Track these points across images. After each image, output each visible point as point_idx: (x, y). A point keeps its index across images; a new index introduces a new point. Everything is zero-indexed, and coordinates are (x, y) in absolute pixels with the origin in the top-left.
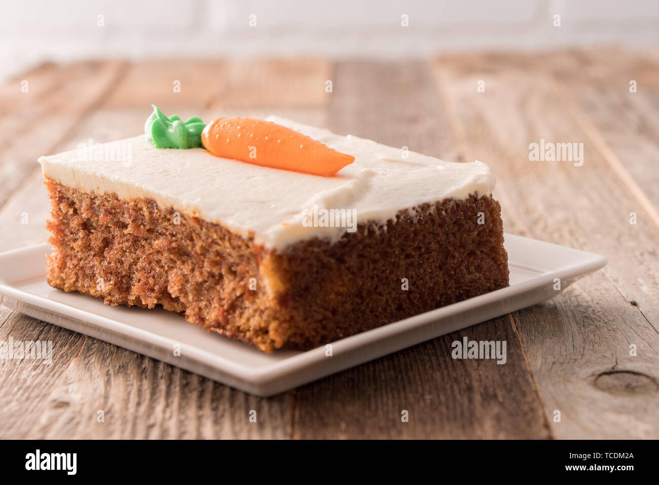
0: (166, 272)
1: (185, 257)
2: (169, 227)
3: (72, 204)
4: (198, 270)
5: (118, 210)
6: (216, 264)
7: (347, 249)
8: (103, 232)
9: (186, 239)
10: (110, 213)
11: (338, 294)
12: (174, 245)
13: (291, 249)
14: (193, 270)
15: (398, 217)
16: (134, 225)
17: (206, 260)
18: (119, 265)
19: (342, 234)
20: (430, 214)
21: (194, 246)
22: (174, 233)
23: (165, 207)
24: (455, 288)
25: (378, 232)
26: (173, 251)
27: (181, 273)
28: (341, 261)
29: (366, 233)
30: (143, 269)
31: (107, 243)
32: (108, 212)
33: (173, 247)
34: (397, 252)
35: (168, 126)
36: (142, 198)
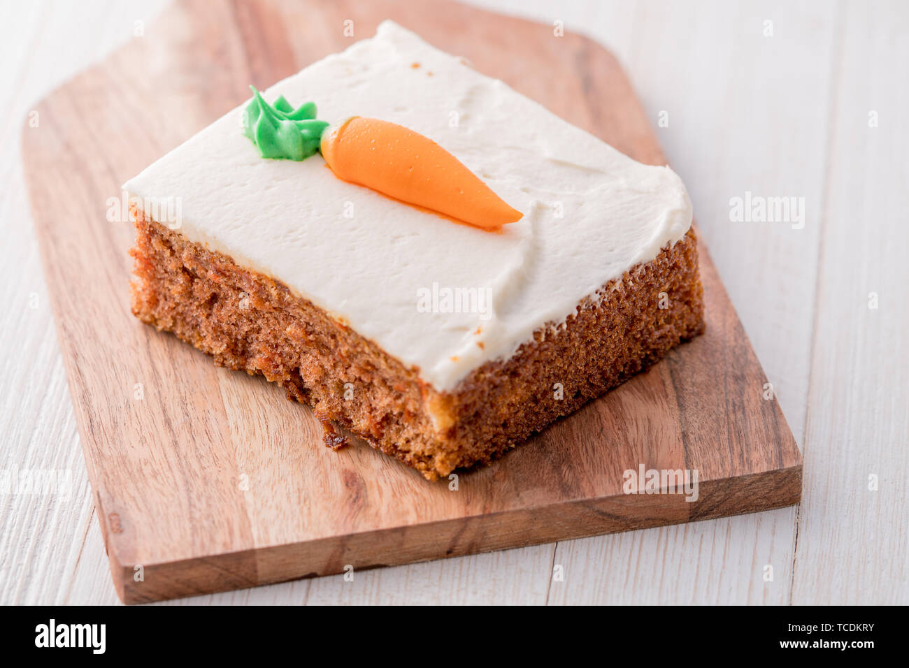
0: (297, 354)
1: (326, 350)
2: (304, 315)
3: (168, 244)
4: (342, 369)
5: (234, 275)
6: (366, 372)
7: (522, 361)
8: (211, 287)
9: (326, 335)
10: (223, 274)
11: (511, 405)
12: (310, 337)
13: (462, 384)
14: (335, 366)
15: (579, 308)
16: (256, 297)
17: (353, 364)
18: (233, 328)
19: (517, 347)
20: (615, 291)
21: (337, 346)
22: (311, 324)
24: (642, 351)
25: (556, 332)
27: (319, 363)
28: (514, 374)
29: (543, 339)
30: (267, 342)
32: (221, 272)
33: (309, 340)
34: (577, 344)
35: (276, 126)
36: (269, 276)
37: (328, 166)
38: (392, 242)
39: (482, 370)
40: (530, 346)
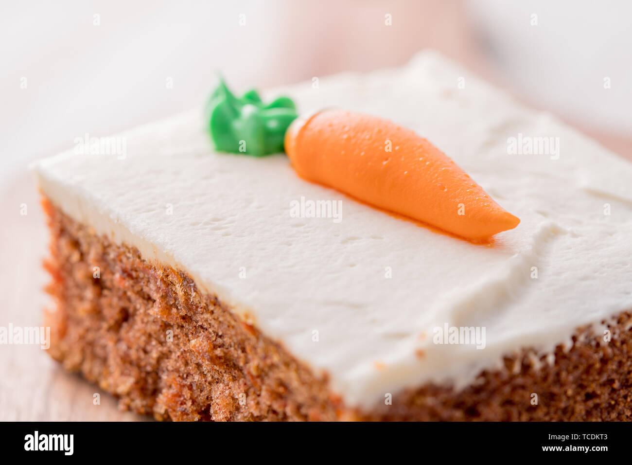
0: (209, 383)
1: (236, 371)
2: (213, 322)
3: (76, 244)
4: (254, 397)
5: (141, 275)
6: (277, 396)
7: (483, 395)
8: (120, 298)
9: (236, 346)
10: (130, 276)
12: (218, 352)
15: (574, 339)
16: (164, 304)
17: (264, 388)
18: (142, 355)
19: (476, 371)
21: (247, 362)
22: (220, 334)
23: (206, 293)
25: (537, 365)
26: (217, 362)
27: (230, 393)
29: (517, 368)
30: (177, 370)
31: (126, 316)
32: (127, 274)
33: (216, 355)
34: (570, 392)
35: (236, 114)
36: (174, 268)
37: (292, 165)
38: (344, 242)
39: (422, 392)
40: (497, 374)
